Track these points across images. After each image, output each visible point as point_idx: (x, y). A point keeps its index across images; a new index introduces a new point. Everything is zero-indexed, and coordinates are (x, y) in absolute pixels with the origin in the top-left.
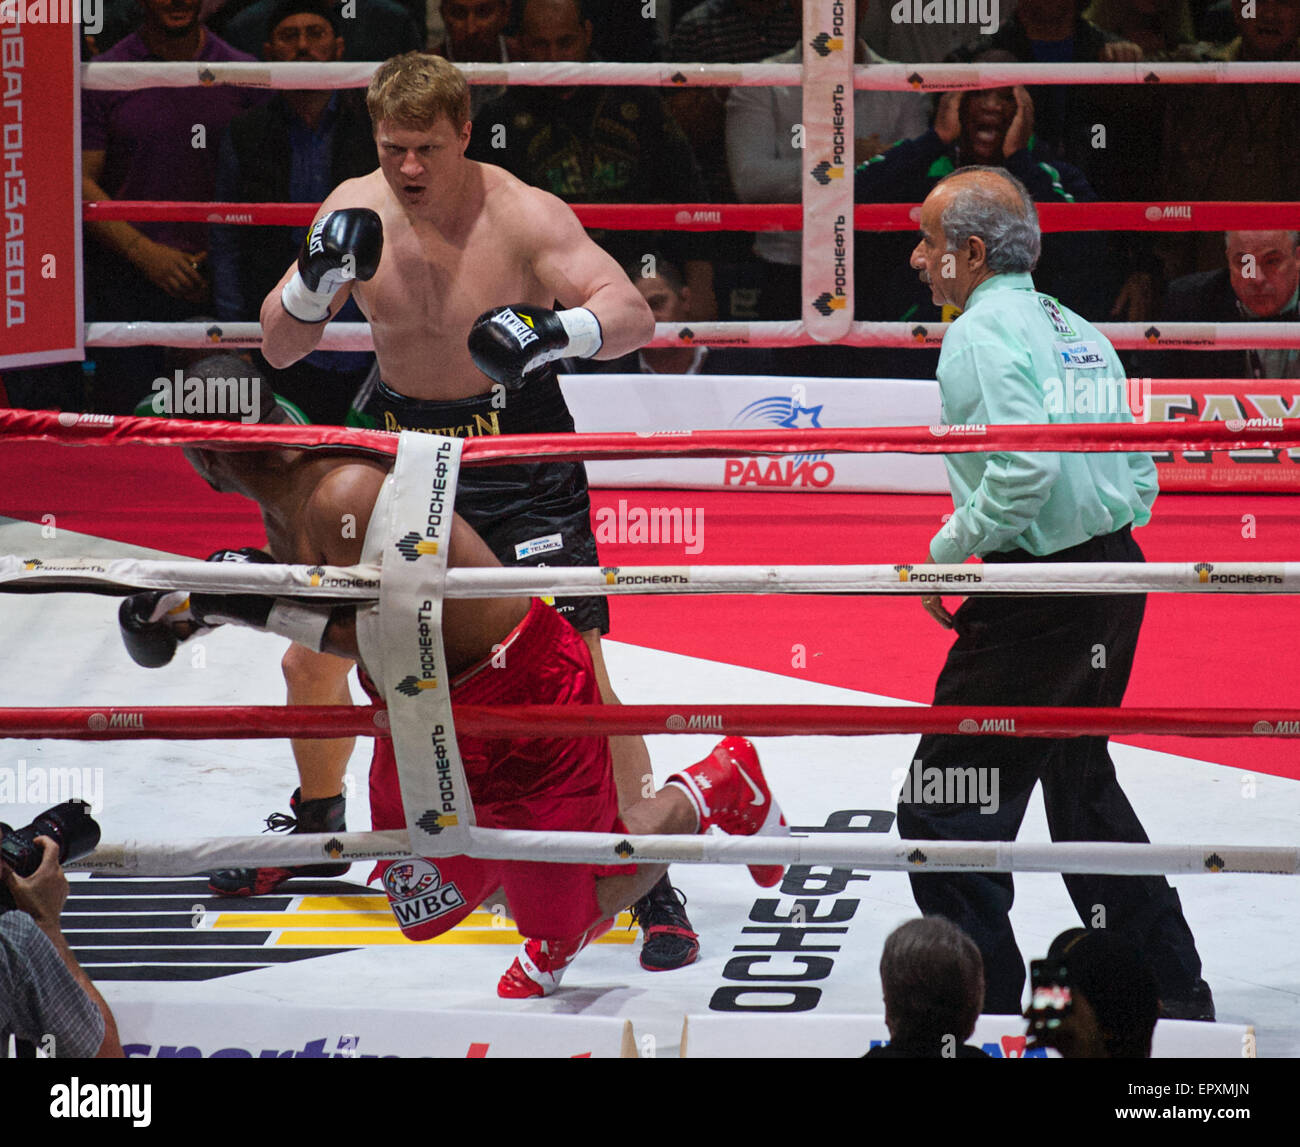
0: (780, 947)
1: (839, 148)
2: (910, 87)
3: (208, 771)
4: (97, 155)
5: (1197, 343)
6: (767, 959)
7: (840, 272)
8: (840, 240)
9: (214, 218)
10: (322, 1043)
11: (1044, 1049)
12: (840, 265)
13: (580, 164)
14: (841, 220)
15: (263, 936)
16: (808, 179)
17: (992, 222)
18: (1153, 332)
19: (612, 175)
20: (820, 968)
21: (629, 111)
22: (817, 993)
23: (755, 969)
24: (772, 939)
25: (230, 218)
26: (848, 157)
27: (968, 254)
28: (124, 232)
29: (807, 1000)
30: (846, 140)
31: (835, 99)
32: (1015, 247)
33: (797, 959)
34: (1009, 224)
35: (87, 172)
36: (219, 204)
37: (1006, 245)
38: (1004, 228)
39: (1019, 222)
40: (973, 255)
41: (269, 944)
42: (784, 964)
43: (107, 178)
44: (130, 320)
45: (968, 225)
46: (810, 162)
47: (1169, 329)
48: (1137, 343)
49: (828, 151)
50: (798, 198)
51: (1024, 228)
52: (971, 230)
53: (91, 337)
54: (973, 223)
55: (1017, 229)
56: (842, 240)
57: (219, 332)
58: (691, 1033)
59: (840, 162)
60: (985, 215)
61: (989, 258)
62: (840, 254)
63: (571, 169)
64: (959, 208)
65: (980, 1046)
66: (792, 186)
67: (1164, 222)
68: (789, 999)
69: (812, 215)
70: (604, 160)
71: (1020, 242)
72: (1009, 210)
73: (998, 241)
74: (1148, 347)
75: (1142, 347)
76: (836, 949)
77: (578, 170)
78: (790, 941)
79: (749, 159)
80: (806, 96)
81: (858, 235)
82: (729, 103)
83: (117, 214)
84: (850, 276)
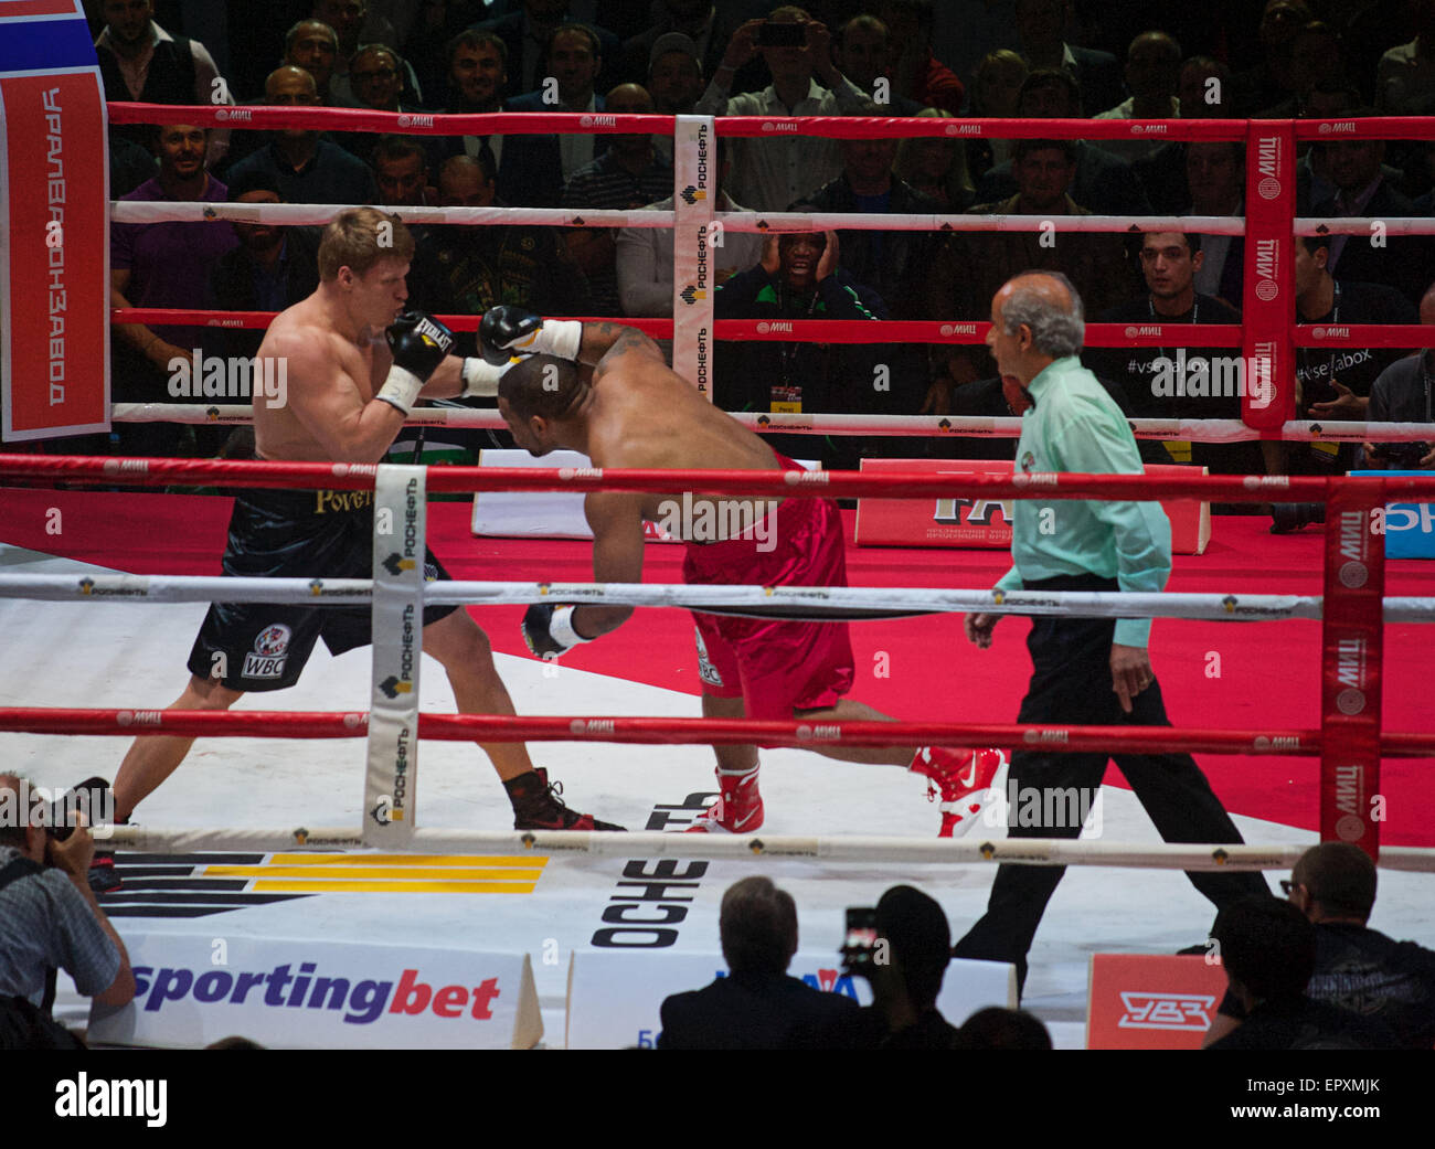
0: (646, 898)
1: (702, 276)
2: (758, 230)
3: (203, 755)
4: (123, 273)
5: (980, 432)
6: (636, 907)
7: (702, 372)
8: (702, 347)
9: (212, 323)
10: (287, 968)
11: (850, 979)
12: (702, 367)
13: (491, 287)
14: (703, 332)
15: (241, 884)
16: (678, 299)
17: (1037, 316)
18: (945, 423)
19: (517, 295)
20: (677, 914)
21: (527, 244)
22: (675, 934)
23: (626, 914)
24: (641, 891)
25: (226, 323)
26: (709, 283)
27: (1020, 338)
28: (141, 332)
29: (667, 938)
30: (708, 270)
31: (699, 237)
32: (1057, 337)
33: (660, 907)
34: (1051, 318)
35: (113, 285)
36: (217, 312)
37: (1048, 335)
38: (1047, 320)
39: (1061, 317)
40: (1023, 339)
41: (247, 890)
42: (650, 910)
43: (131, 291)
44: (148, 402)
45: (1019, 316)
46: (680, 285)
47: (957, 421)
48: (933, 431)
49: (693, 278)
50: (670, 314)
51: (1066, 322)
52: (1022, 320)
53: (116, 414)
54: (1024, 315)
55: (1058, 322)
56: (704, 348)
57: (217, 412)
58: (577, 964)
59: (703, 287)
60: (1033, 309)
61: (1033, 342)
62: (702, 359)
63: (485, 291)
64: (1015, 302)
65: (800, 976)
66: (667, 305)
67: (954, 336)
68: (653, 938)
69: (681, 327)
70: (510, 284)
71: (1060, 333)
72: (1055, 307)
73: (1041, 331)
74: (942, 435)
75: (936, 434)
76: (690, 899)
77: (490, 292)
78: (654, 893)
79: (634, 280)
80: (677, 235)
81: (716, 343)
82: (619, 238)
83: (137, 319)
84: (709, 376)
